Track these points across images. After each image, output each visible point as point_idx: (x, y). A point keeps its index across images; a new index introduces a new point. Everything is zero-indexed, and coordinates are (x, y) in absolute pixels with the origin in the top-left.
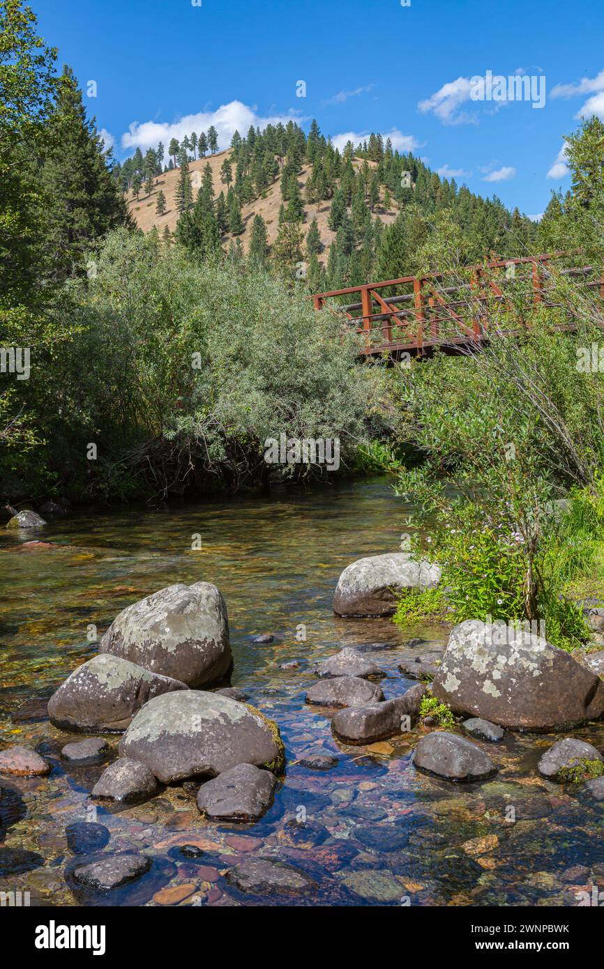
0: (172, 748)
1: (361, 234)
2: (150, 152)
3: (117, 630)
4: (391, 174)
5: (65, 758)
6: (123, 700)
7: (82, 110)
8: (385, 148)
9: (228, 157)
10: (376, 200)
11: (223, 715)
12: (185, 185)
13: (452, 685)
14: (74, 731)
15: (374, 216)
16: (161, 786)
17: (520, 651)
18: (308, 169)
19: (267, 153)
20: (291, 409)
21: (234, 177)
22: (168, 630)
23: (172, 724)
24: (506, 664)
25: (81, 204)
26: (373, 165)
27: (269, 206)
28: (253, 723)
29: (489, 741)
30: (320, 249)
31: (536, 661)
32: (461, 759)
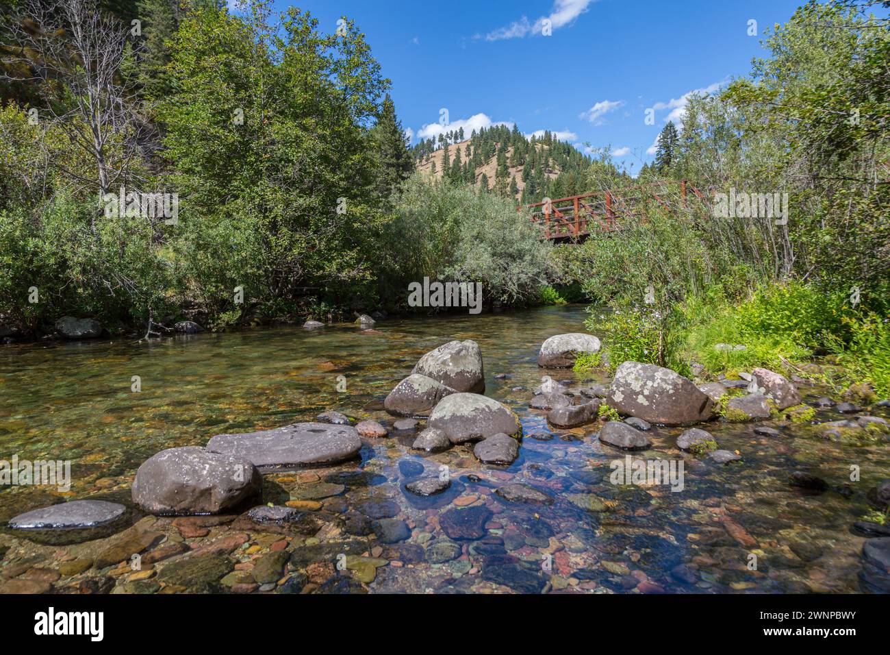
0: (458, 423)
1: (539, 184)
2: (429, 140)
3: (421, 365)
4: (556, 152)
5: (395, 429)
6: (428, 399)
7: (395, 117)
8: (553, 138)
9: (469, 143)
10: (548, 166)
11: (487, 406)
12: (446, 159)
13: (618, 397)
14: (399, 415)
15: (546, 175)
16: (452, 444)
17: (661, 379)
18: (511, 149)
19: (490, 141)
20: (506, 266)
21: (472, 154)
22: (451, 364)
23: (458, 410)
24: (652, 386)
25: (392, 165)
26: (546, 147)
27: (490, 169)
28: (504, 412)
29: (641, 429)
30: (517, 192)
31: (671, 385)
32: (629, 437)
